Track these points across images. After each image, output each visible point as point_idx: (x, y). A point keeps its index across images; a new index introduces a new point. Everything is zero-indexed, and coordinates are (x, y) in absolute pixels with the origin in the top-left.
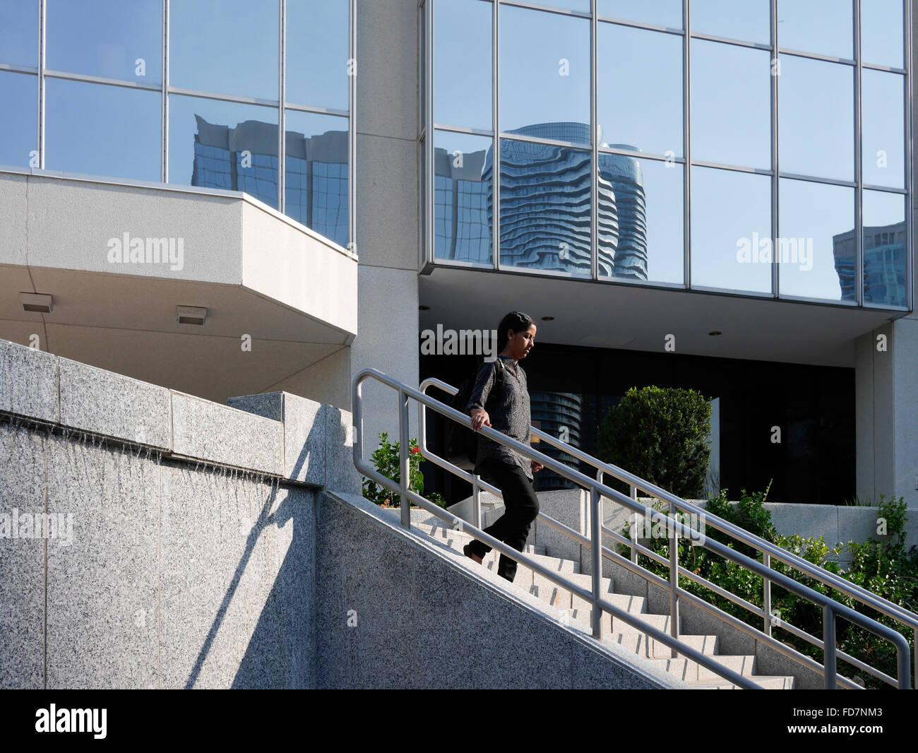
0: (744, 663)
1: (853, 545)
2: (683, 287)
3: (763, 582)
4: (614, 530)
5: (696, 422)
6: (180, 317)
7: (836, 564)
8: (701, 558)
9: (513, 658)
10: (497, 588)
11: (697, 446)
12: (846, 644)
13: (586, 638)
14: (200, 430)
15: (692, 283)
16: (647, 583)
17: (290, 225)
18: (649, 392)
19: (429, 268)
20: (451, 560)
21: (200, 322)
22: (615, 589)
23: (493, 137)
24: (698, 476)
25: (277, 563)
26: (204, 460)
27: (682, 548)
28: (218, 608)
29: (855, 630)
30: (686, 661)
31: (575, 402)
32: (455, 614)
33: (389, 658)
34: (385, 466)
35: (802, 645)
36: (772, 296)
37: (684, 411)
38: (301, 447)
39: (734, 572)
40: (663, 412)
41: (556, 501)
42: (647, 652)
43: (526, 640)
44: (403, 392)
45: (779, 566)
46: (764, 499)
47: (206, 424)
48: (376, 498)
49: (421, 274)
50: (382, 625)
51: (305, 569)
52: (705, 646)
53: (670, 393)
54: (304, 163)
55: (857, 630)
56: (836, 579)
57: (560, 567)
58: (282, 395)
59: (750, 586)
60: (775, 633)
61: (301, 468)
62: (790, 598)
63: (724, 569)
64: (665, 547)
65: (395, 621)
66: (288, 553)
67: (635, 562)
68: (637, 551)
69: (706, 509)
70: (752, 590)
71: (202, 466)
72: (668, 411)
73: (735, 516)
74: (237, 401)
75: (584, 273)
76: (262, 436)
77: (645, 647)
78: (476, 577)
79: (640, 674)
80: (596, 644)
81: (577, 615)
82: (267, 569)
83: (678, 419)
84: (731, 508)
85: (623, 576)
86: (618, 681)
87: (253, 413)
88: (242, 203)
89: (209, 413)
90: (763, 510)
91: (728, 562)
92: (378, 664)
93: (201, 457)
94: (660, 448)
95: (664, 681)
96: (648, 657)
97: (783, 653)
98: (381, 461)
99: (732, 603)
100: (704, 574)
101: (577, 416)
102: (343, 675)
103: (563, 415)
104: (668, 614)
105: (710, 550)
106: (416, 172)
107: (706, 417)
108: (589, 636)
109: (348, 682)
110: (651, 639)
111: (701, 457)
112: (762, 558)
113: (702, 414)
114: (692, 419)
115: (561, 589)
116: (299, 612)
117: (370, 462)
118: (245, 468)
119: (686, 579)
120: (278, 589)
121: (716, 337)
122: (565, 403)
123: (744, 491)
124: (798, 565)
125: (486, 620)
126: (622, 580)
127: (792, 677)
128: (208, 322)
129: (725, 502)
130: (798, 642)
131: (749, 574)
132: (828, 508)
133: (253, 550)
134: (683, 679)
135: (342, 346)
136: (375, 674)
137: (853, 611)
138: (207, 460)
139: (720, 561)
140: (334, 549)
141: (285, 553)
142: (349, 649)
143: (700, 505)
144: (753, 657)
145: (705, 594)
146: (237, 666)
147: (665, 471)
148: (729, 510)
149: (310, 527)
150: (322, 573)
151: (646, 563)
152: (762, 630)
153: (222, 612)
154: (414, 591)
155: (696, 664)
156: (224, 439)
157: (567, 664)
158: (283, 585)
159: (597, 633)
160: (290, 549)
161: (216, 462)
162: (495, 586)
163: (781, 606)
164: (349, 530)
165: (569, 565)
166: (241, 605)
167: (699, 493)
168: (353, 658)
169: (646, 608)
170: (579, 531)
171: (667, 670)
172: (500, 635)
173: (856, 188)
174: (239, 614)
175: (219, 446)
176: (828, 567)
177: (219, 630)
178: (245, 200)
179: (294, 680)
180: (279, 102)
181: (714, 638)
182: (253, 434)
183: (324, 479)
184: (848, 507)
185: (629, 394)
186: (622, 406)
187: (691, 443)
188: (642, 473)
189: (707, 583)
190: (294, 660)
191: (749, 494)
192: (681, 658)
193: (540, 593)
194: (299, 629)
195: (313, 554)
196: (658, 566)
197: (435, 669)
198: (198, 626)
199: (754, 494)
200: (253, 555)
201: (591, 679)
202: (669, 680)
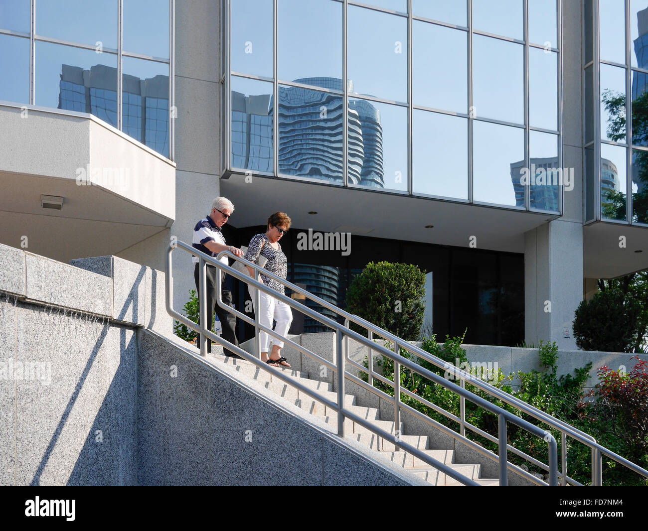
0: (446, 455)
1: (521, 374)
2: (407, 194)
3: (460, 399)
4: (357, 362)
5: (415, 287)
6: (44, 204)
7: (510, 387)
8: (418, 382)
9: (281, 451)
10: (270, 400)
11: (415, 304)
12: (516, 442)
13: (333, 436)
14: (48, 281)
15: (414, 191)
16: (380, 399)
17: (126, 139)
18: (382, 265)
19: (227, 174)
20: (236, 380)
21: (58, 207)
22: (357, 402)
23: (274, 82)
24: (416, 325)
25: (108, 381)
26: (51, 304)
27: (404, 375)
28: (62, 413)
29: (522, 433)
30: (405, 454)
31: (334, 274)
32: (239, 419)
33: (191, 450)
34: (193, 314)
35: (486, 443)
36: (468, 202)
37: (406, 280)
38: (126, 297)
39: (440, 391)
40: (392, 279)
41: (315, 340)
42: (378, 447)
43: (290, 437)
44: (202, 259)
45: (470, 387)
46: (462, 342)
47: (53, 277)
48: (188, 336)
49: (222, 178)
50: (186, 426)
51: (130, 385)
52: (420, 443)
53: (397, 266)
54: (140, 97)
55: (523, 432)
56: (510, 397)
57: (318, 387)
58: (112, 258)
59: (451, 402)
60: (468, 435)
61: (126, 312)
62: (478, 411)
63: (433, 390)
64: (393, 374)
65: (196, 423)
66: (116, 373)
67: (371, 384)
68: (373, 376)
69: (421, 348)
70: (453, 405)
71: (49, 308)
72: (395, 279)
73: (442, 353)
74: (78, 262)
75: (339, 182)
76: (96, 288)
77: (377, 443)
78: (254, 392)
79: (371, 462)
80: (340, 440)
81: (329, 421)
82: (100, 385)
83: (402, 285)
84: (439, 348)
85: (363, 394)
86: (356, 467)
87: (90, 271)
88: (89, 122)
89: (55, 270)
90: (460, 349)
91: (436, 385)
92: (183, 455)
93: (49, 302)
94: (390, 305)
95: (387, 467)
96: (379, 450)
97: (473, 448)
98: (191, 311)
99: (439, 414)
100: (420, 393)
101: (335, 284)
102: (158, 462)
103: (325, 283)
104: (393, 421)
105: (424, 376)
106: (218, 105)
107: (422, 284)
108: (336, 435)
109: (162, 467)
110: (381, 438)
111: (418, 311)
112: (459, 382)
113: (419, 282)
114: (412, 285)
115: (317, 403)
116: (124, 416)
117: (183, 311)
118: (83, 311)
119: (407, 396)
120: (109, 399)
121: (430, 229)
122: (327, 274)
123: (448, 336)
124: (483, 387)
125: (262, 423)
126: (362, 397)
127: (479, 465)
128: (65, 207)
129: (435, 343)
130: (484, 440)
131: (451, 393)
132: (505, 349)
133: (90, 371)
134: (403, 466)
135: (164, 228)
136: (180, 462)
137: (521, 419)
138: (53, 304)
139: (431, 384)
140: (151, 371)
141: (114, 373)
142: (161, 444)
143: (417, 345)
144: (453, 451)
145: (420, 407)
146: (77, 456)
147: (394, 321)
148: (438, 349)
149: (133, 355)
150: (142, 388)
151: (380, 385)
152: (459, 432)
153: (65, 416)
154: (209, 402)
155: (412, 456)
156: (67, 289)
157: (319, 455)
158: (113, 397)
159: (341, 433)
160: (118, 370)
161: (61, 306)
162: (268, 399)
163: (473, 416)
164: (162, 357)
165: (325, 386)
166: (80, 411)
167: (417, 337)
168: (165, 450)
169: (378, 416)
170: (332, 361)
171: (392, 460)
172: (272, 434)
173: (525, 129)
174: (78, 418)
175: (63, 294)
176: (505, 389)
177: (63, 429)
178: (92, 120)
179: (120, 466)
180: (118, 50)
181: (426, 437)
182: (89, 285)
183: (143, 320)
184: (518, 348)
185: (368, 266)
186: (364, 275)
187: (411, 302)
188: (377, 322)
189: (421, 400)
190: (121, 452)
191: (451, 338)
192: (402, 452)
193: (302, 404)
194: (124, 429)
195: (136, 375)
196: (388, 388)
197: (224, 458)
198: (46, 426)
199: (454, 338)
200: (89, 375)
201: (336, 465)
202: (392, 466)
